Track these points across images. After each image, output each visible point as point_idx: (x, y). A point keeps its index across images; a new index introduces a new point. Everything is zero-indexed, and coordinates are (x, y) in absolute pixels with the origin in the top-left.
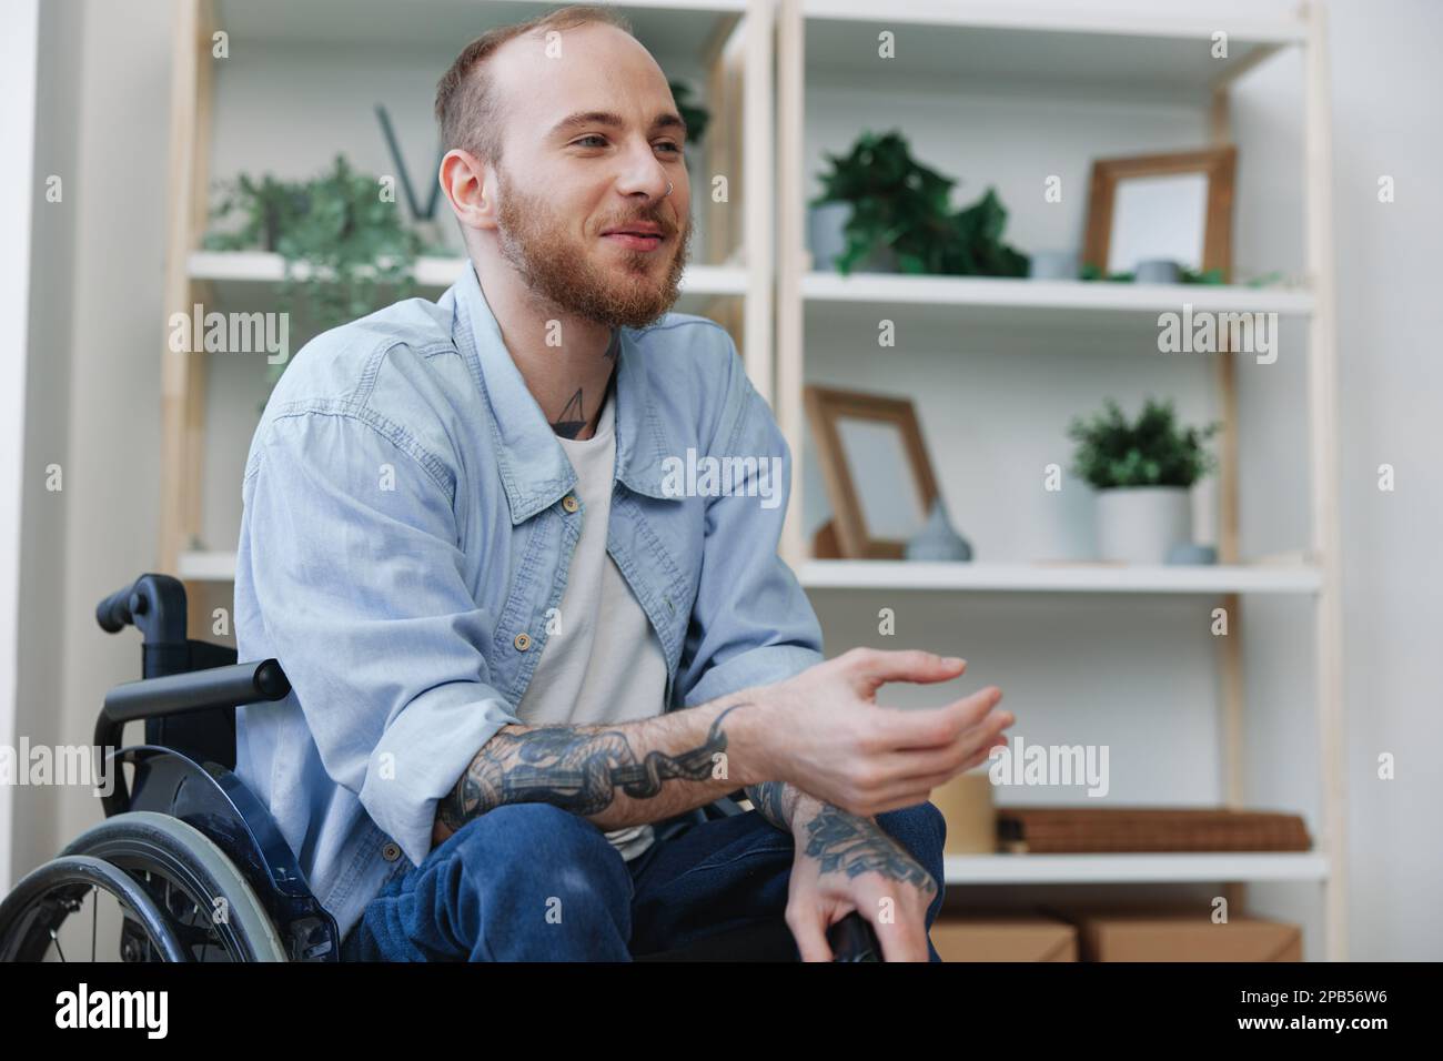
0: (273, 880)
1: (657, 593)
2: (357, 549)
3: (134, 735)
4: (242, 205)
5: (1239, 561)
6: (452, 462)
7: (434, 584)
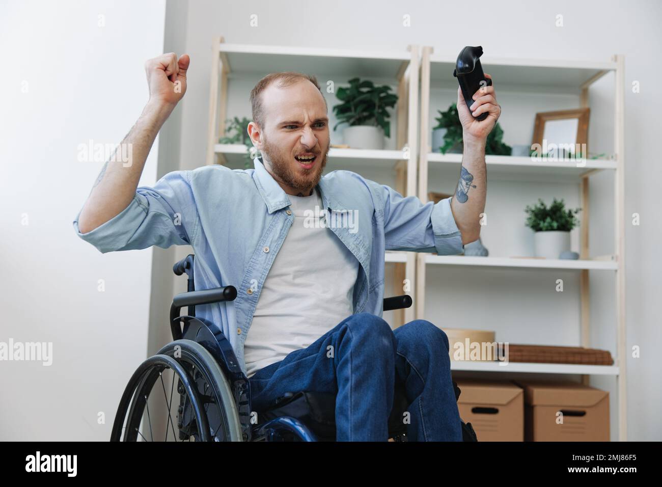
0: (228, 366)
3: (184, 312)
4: (235, 127)
5: (587, 258)
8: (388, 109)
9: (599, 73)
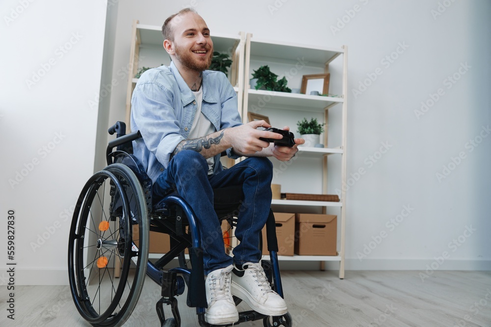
1: (215, 120)
2: (154, 109)
3: (114, 150)
6: (173, 92)
7: (169, 115)
8: (227, 68)
9: (336, 54)
